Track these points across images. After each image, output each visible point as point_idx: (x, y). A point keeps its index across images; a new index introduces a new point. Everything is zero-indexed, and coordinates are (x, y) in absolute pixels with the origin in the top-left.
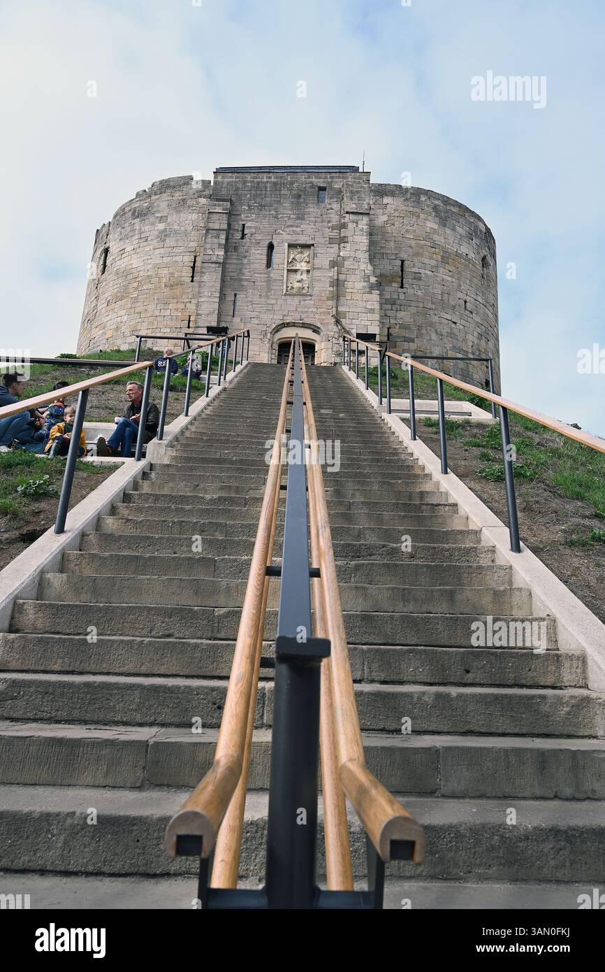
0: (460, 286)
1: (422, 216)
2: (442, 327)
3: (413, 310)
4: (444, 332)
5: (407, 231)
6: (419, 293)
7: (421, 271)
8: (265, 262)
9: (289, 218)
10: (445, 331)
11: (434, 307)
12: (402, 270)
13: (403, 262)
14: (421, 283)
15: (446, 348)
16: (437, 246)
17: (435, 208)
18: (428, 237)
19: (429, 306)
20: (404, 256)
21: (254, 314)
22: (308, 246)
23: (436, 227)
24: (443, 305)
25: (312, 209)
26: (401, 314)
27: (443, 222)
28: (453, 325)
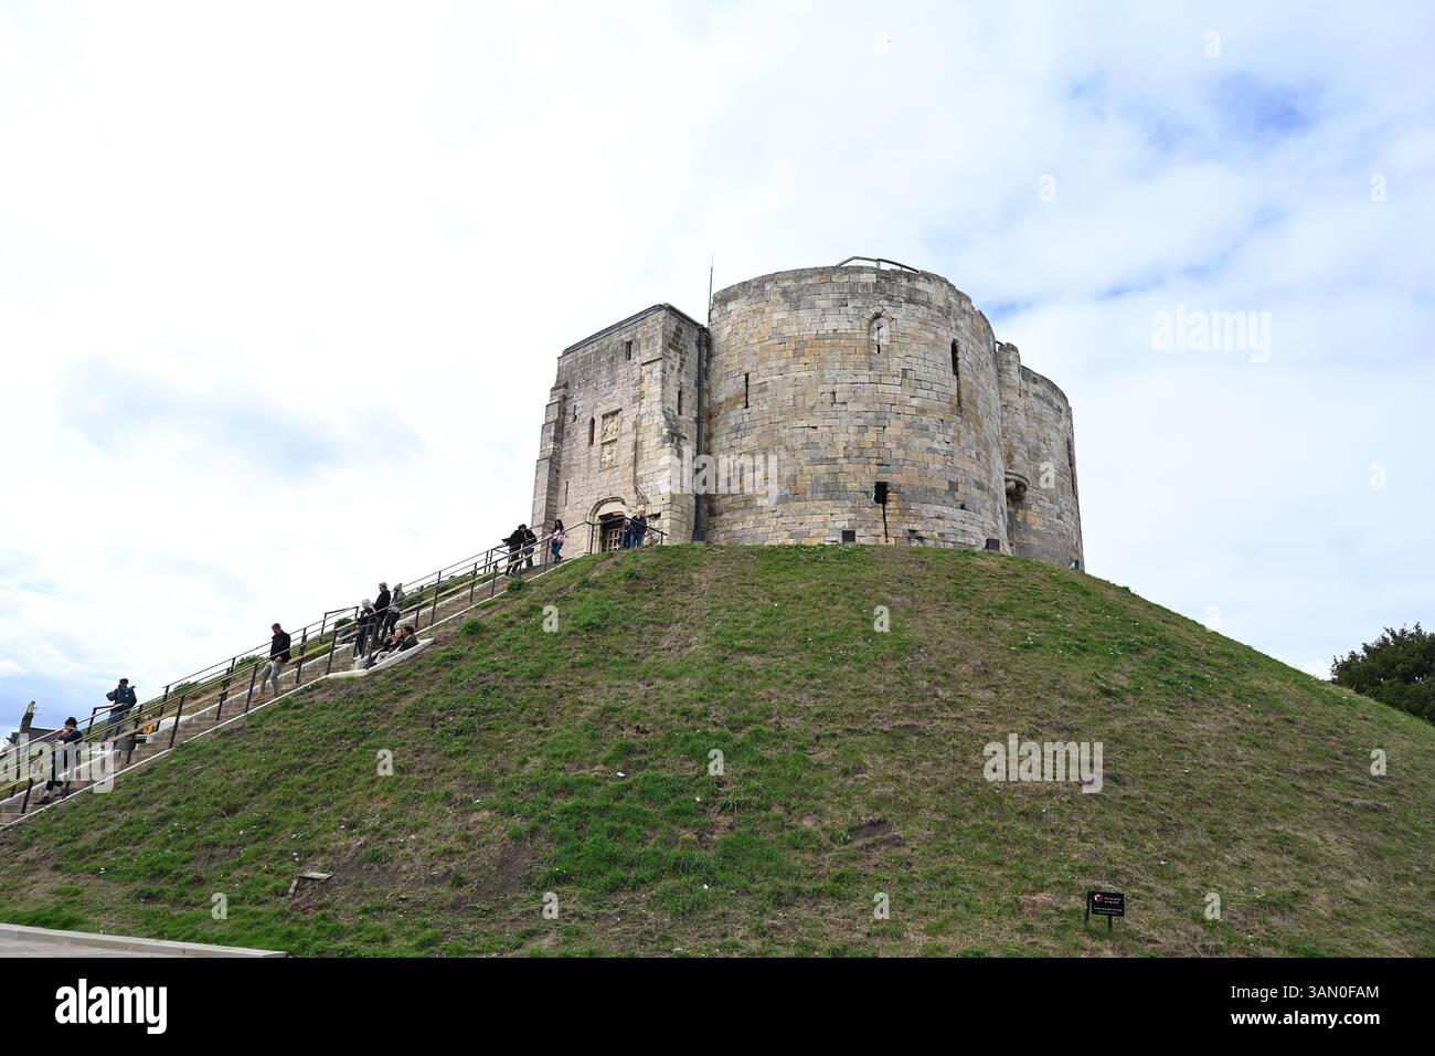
0: (823, 376)
1: (767, 310)
2: (794, 440)
3: (758, 430)
4: (798, 445)
5: (751, 336)
6: (765, 407)
7: (767, 379)
8: (588, 441)
9: (605, 386)
10: (799, 442)
11: (783, 418)
12: (747, 386)
13: (747, 375)
14: (766, 394)
15: (800, 464)
16: (787, 340)
17: (785, 293)
18: (776, 333)
19: (778, 418)
20: (747, 368)
21: (578, 500)
22: (615, 413)
23: (784, 315)
24: (796, 411)
25: (622, 370)
26: (746, 440)
27: (795, 306)
28: (812, 432)
